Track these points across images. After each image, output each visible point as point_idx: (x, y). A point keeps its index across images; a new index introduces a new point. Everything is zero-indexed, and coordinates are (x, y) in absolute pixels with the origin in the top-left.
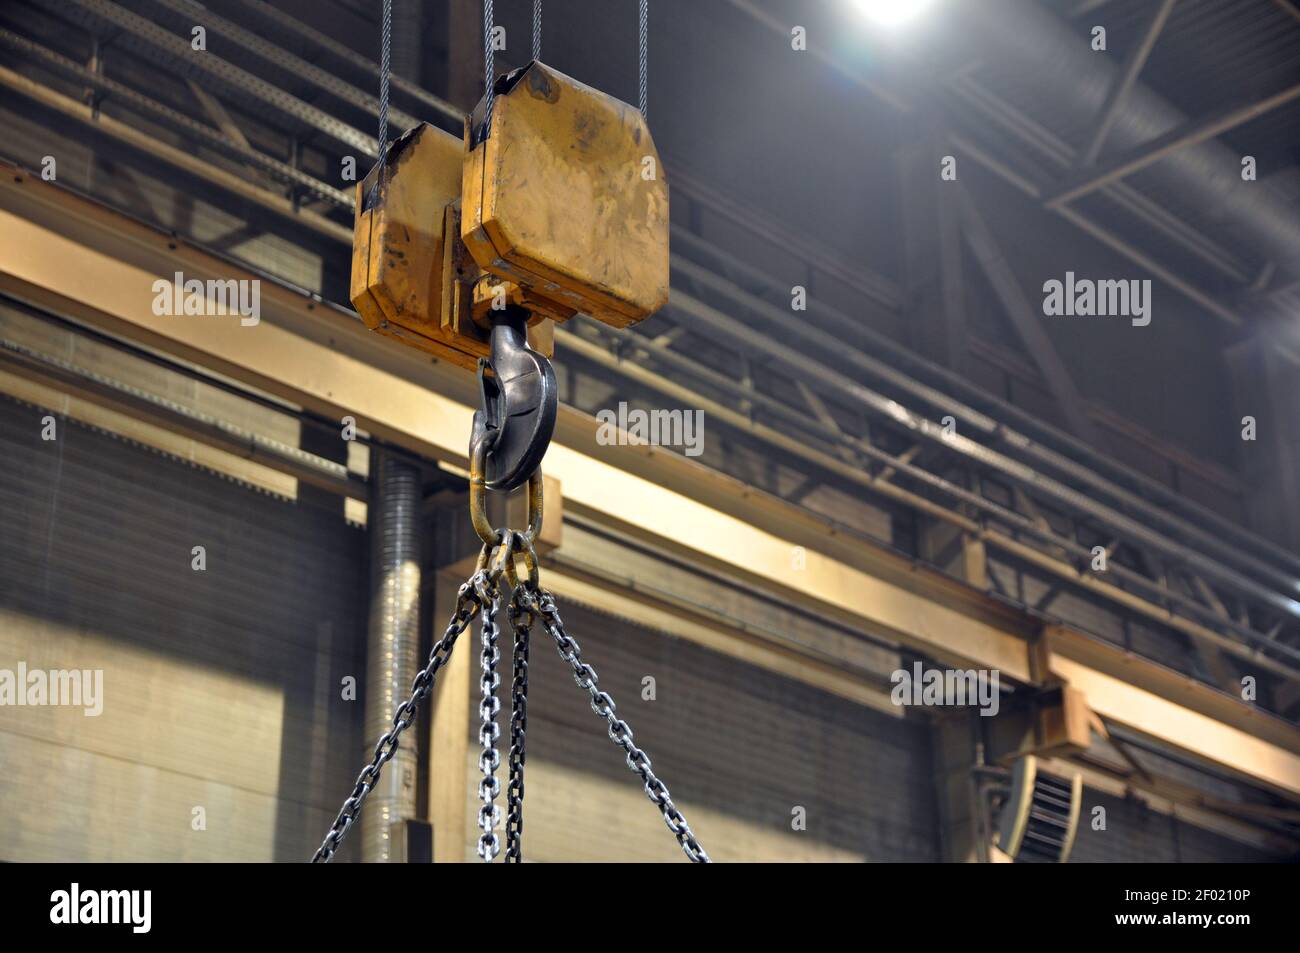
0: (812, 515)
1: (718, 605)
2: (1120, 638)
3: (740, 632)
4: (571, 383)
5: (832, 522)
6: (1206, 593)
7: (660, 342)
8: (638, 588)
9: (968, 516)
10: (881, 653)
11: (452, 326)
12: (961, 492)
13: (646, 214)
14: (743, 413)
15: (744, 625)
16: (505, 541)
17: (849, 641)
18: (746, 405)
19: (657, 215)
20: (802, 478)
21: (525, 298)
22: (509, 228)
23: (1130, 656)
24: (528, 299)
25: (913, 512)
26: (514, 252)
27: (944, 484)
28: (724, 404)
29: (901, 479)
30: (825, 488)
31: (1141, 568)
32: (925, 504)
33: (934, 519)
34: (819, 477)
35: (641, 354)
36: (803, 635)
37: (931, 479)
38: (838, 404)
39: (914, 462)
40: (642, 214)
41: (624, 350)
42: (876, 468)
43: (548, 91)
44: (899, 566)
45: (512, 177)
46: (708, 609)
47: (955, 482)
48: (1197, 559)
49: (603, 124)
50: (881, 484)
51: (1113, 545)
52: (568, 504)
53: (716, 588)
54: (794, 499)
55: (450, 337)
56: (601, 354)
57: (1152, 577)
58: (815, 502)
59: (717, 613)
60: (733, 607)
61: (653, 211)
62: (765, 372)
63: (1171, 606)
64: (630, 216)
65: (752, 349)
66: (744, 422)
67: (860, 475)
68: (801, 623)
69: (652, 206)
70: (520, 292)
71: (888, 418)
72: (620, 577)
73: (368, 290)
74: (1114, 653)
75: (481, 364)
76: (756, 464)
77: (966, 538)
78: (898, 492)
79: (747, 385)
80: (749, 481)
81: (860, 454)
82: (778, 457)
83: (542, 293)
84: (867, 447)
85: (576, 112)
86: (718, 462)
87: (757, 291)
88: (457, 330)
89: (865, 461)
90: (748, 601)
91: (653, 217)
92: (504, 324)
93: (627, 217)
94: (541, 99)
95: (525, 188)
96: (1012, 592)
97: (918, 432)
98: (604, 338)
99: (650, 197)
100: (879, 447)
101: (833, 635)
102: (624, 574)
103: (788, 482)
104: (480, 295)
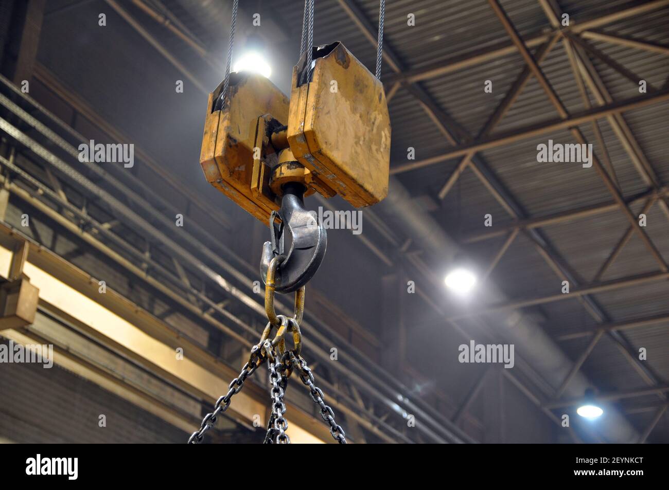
0: (169, 327)
1: (112, 366)
2: (311, 411)
3: (121, 382)
4: (55, 239)
5: (179, 331)
6: (356, 395)
7: (106, 226)
8: (71, 351)
9: (248, 339)
10: (192, 402)
11: (259, 189)
12: (246, 327)
13: (381, 144)
14: (142, 269)
15: (124, 378)
16: (283, 324)
17: (177, 394)
18: (145, 266)
19: (386, 145)
20: (167, 307)
21: (313, 180)
22: (319, 137)
23: (315, 420)
24: (315, 181)
25: (221, 333)
26: (320, 152)
27: (238, 321)
28: (134, 263)
29: (217, 315)
30: (179, 315)
31: (327, 377)
32: (227, 330)
33: (230, 338)
34: (176, 308)
35: (95, 231)
36: (154, 388)
37: (232, 318)
38: (192, 273)
39: (225, 308)
40: (379, 143)
41: (86, 227)
42: (205, 308)
43: (344, 62)
44: (210, 360)
45: (324, 107)
46: (107, 368)
47: (244, 321)
48: (354, 377)
49: (366, 86)
50: (207, 316)
51: (316, 364)
52: (42, 302)
53: (112, 357)
54: (161, 317)
55: (255, 195)
56: (73, 227)
57: (331, 383)
58: (172, 321)
59: (111, 370)
60: (120, 368)
61: (384, 142)
62: (157, 250)
63: (338, 399)
64: (374, 143)
65: (153, 237)
66: (142, 274)
67: (197, 310)
68: (154, 381)
69: (383, 139)
70: (311, 176)
71: (216, 284)
72: (62, 344)
73: (214, 158)
74: (307, 418)
75: (274, 214)
76: (145, 296)
77: (244, 350)
78: (214, 321)
79: (147, 255)
80: (140, 304)
81: (199, 300)
82: (156, 294)
83: (323, 179)
84: (203, 297)
85: (355, 76)
86: (125, 292)
87: (161, 209)
88: (261, 191)
89: (201, 304)
90: (128, 366)
91: (384, 146)
92: (292, 194)
93: (372, 144)
94: (340, 64)
95: (328, 115)
96: (263, 380)
97: (230, 294)
98: (77, 219)
99: (383, 134)
100: (208, 297)
101: (169, 390)
102: (65, 343)
103: (160, 308)
104: (281, 173)
